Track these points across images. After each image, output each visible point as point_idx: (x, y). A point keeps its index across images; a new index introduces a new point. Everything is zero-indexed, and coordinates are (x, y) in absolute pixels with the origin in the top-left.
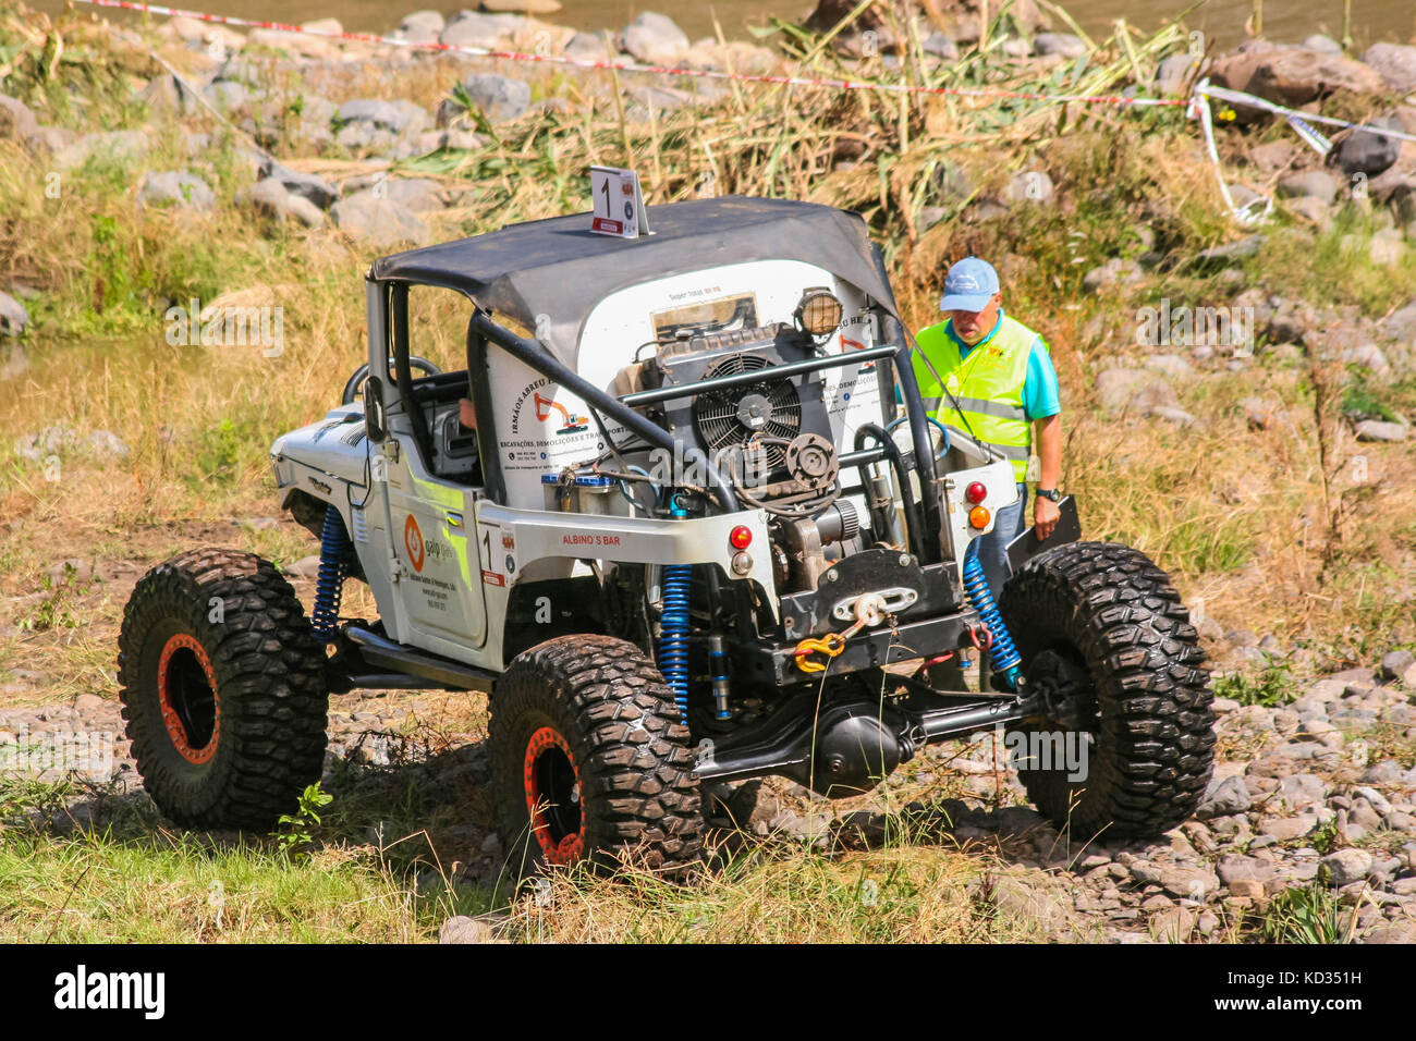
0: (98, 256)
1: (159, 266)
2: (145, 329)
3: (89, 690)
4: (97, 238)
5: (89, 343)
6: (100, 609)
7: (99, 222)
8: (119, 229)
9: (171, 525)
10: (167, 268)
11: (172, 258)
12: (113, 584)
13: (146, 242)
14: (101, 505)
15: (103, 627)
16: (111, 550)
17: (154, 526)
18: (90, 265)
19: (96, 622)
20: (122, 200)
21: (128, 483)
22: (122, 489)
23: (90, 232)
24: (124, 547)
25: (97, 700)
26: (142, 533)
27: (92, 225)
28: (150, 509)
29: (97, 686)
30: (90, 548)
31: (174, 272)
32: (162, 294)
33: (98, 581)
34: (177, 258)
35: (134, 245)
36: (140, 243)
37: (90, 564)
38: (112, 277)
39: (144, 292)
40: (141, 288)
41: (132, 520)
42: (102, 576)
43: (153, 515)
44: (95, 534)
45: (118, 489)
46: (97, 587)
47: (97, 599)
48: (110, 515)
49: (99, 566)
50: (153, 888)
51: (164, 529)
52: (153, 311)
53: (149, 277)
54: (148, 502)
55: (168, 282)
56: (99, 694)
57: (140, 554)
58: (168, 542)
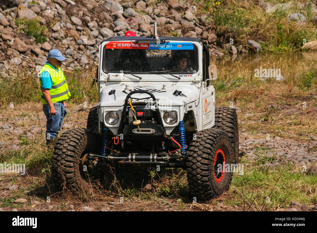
0: (278, 33)
1: (292, 35)
2: (289, 50)
3: (277, 135)
4: (278, 29)
5: (275, 53)
6: (279, 116)
7: (278, 25)
8: (283, 27)
9: (296, 97)
10: (295, 36)
11: (295, 33)
12: (283, 111)
13: (290, 30)
14: (279, 92)
15: (280, 121)
16: (282, 102)
17: (292, 97)
18: (276, 35)
19: (279, 119)
20: (284, 20)
21: (286, 87)
22: (284, 88)
23: (276, 28)
24: (285, 102)
25: (280, 138)
26: (289, 99)
27: (277, 26)
28: (291, 93)
29: (279, 134)
30: (277, 102)
31: (296, 37)
32: (293, 42)
33: (279, 110)
34: (297, 34)
35: (287, 30)
36: (288, 30)
37: (277, 106)
38: (281, 38)
39: (289, 42)
40: (288, 41)
41: (287, 95)
42: (280, 109)
43: (292, 94)
44: (278, 99)
45: (283, 88)
46: (278, 111)
47: (279, 114)
48: (281, 94)
49: (279, 106)
50: (294, 182)
51: (294, 98)
52: (291, 46)
53: (290, 38)
54: (291, 91)
55: (295, 39)
56: (280, 136)
57: (289, 104)
58: (295, 101)
